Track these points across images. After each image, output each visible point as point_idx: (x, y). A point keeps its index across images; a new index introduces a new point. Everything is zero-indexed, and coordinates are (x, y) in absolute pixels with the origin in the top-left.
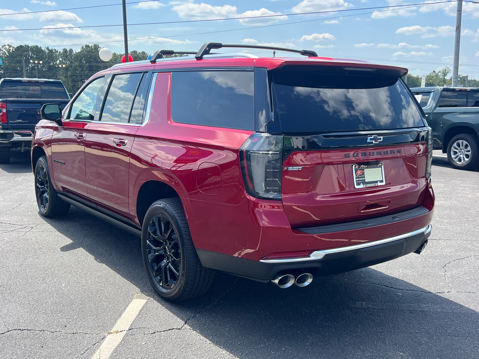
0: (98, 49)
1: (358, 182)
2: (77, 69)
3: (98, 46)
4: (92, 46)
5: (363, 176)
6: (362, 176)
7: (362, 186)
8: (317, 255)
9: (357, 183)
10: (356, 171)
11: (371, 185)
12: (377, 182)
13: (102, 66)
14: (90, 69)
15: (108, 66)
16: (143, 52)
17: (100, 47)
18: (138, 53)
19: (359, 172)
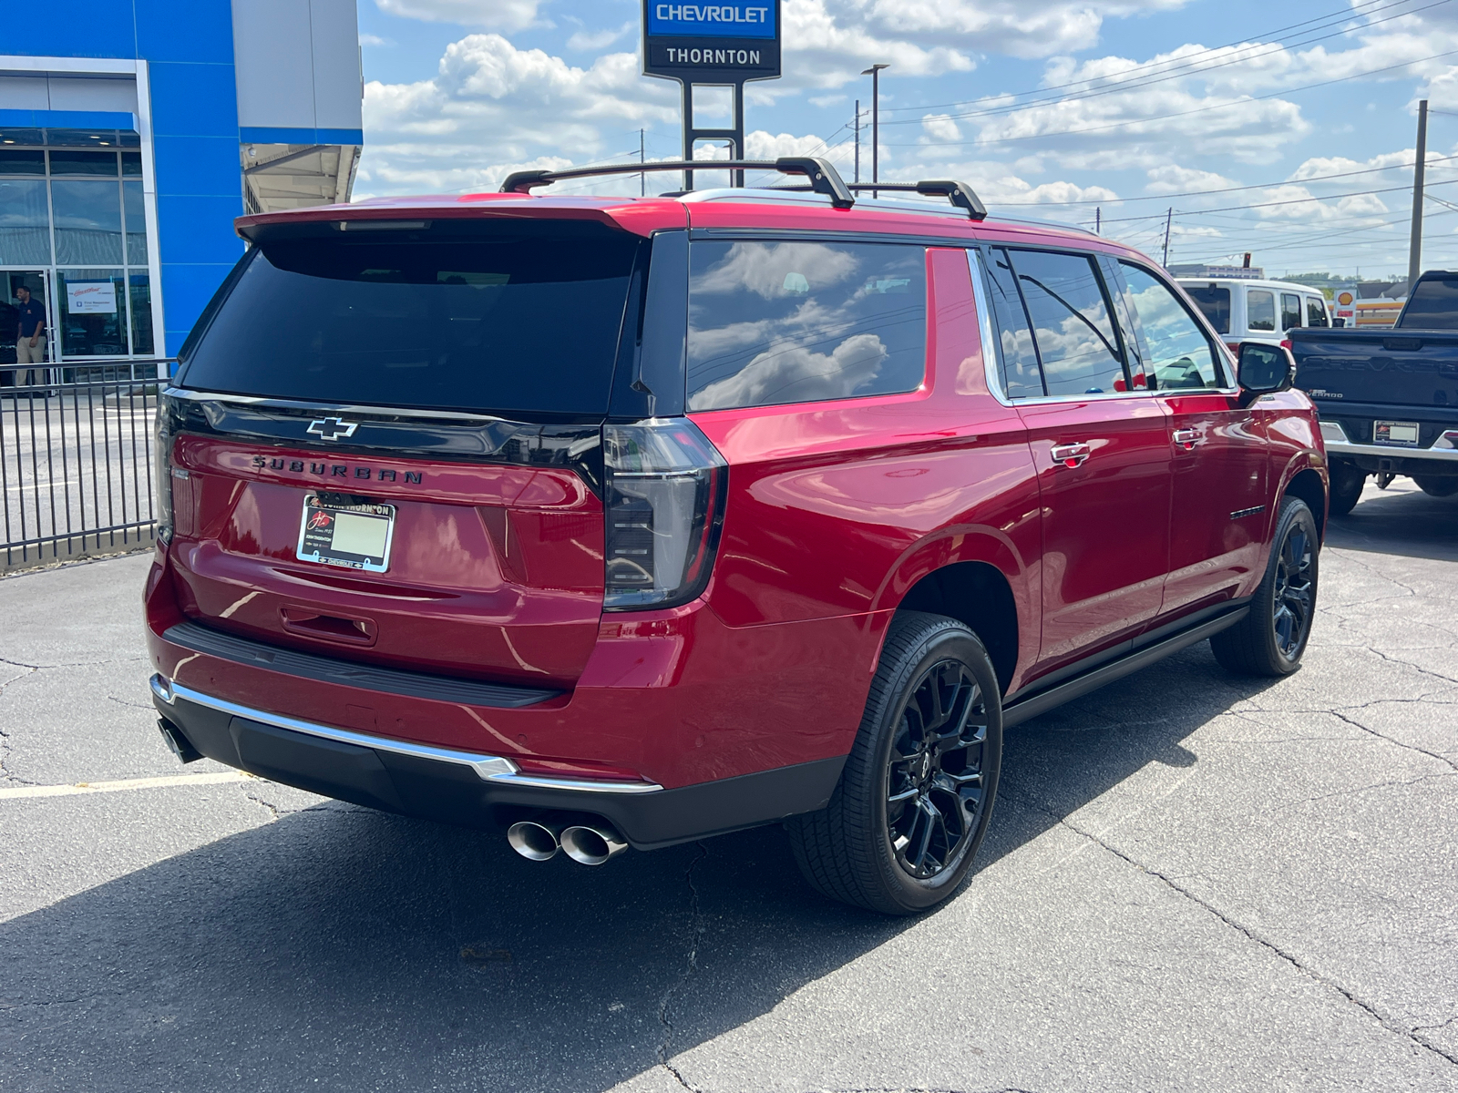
1: (309, 544)
5: (330, 531)
6: (326, 530)
7: (314, 558)
9: (305, 545)
10: (312, 513)
11: (342, 563)
12: (361, 558)
19: (319, 518)
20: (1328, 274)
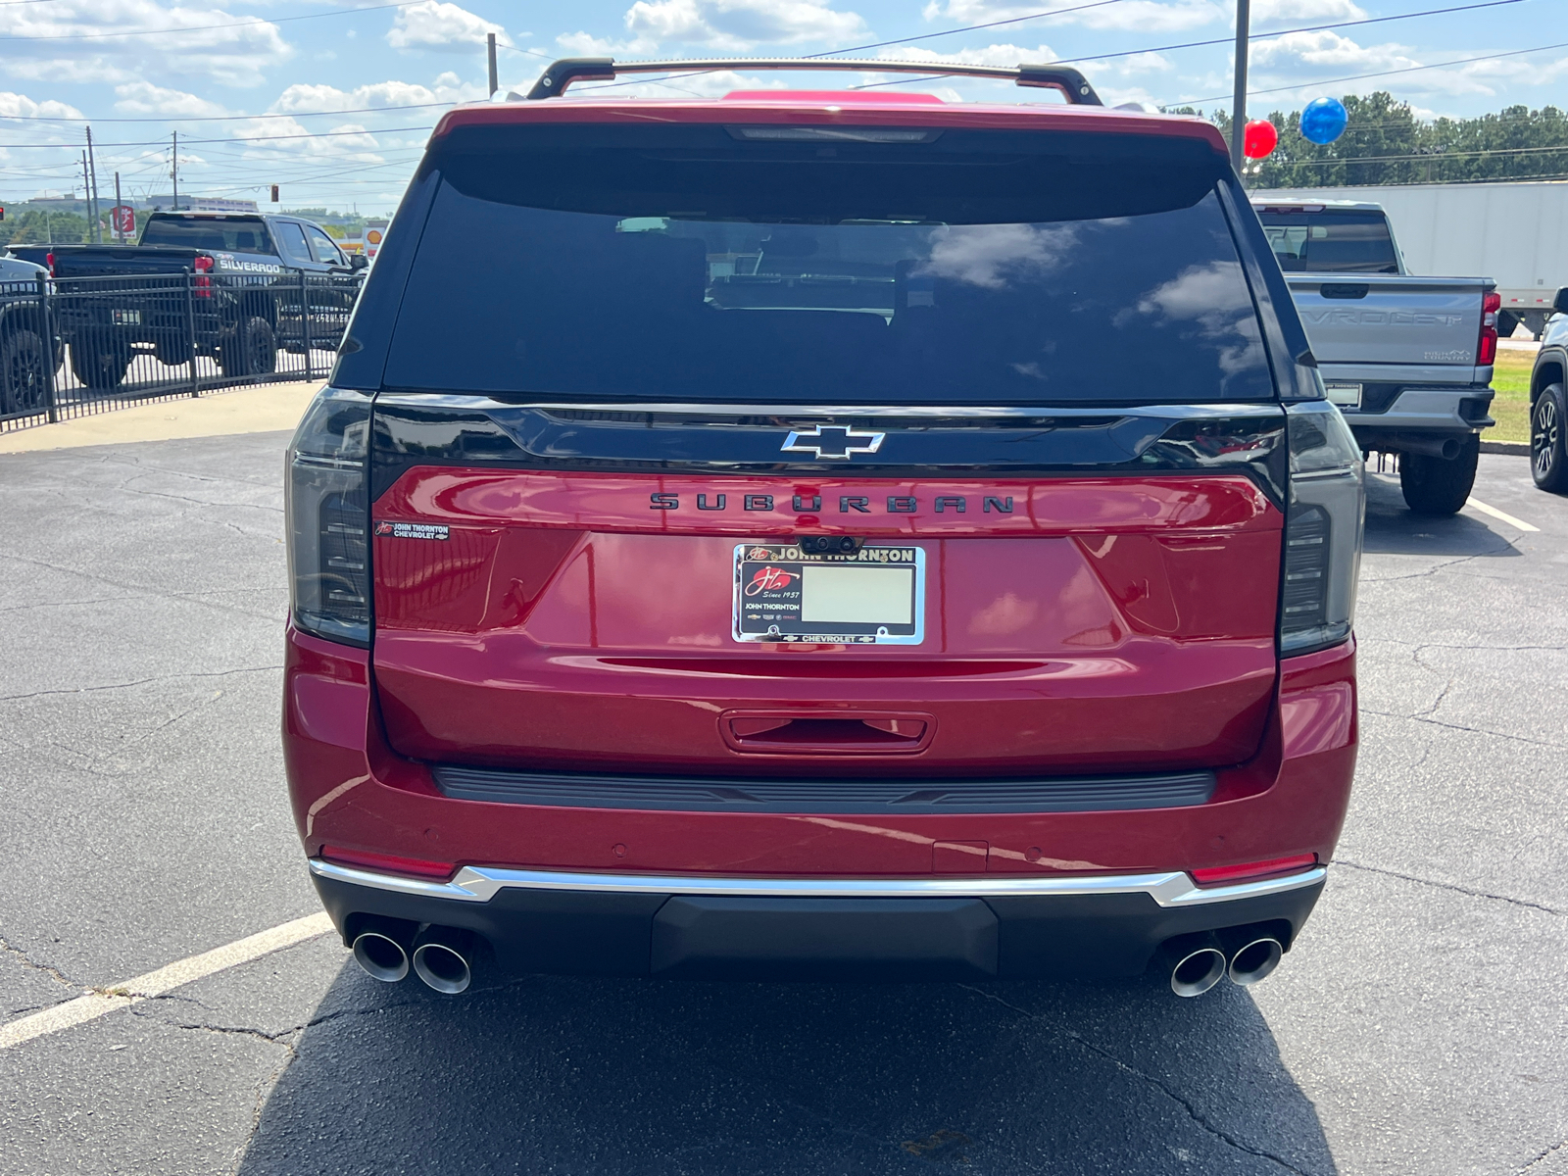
0: (1386, 109)
1: (755, 616)
2: (1309, 177)
3: (1388, 97)
4: (1365, 99)
5: (795, 595)
6: (786, 594)
8: (475, 884)
11: (832, 639)
12: (871, 628)
13: (1395, 166)
14: (1350, 176)
15: (1416, 163)
16: (1547, 109)
17: (1394, 101)
18: (1529, 115)
19: (768, 577)
20: (325, 210)
